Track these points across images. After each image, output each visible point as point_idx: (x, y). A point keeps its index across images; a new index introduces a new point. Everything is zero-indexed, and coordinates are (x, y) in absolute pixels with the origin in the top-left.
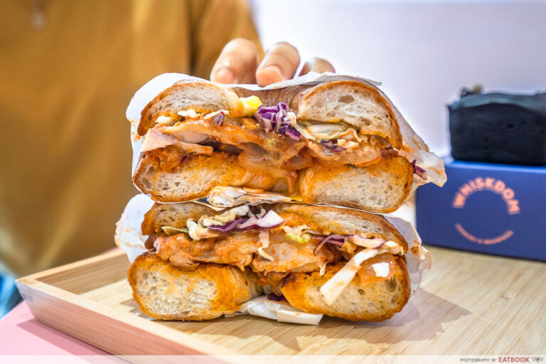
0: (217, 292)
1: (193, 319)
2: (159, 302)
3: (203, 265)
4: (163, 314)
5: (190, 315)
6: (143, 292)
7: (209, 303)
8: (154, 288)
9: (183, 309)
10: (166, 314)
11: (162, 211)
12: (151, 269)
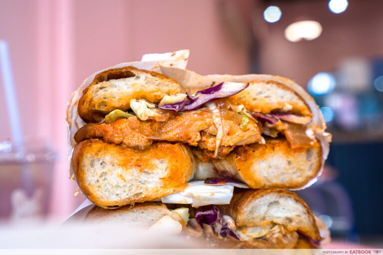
0: (169, 168)
1: (146, 200)
2: (110, 187)
3: (155, 142)
4: (116, 200)
5: (143, 196)
6: (92, 180)
7: (160, 181)
8: (104, 174)
9: (135, 191)
10: (119, 199)
11: (101, 88)
12: (99, 154)
